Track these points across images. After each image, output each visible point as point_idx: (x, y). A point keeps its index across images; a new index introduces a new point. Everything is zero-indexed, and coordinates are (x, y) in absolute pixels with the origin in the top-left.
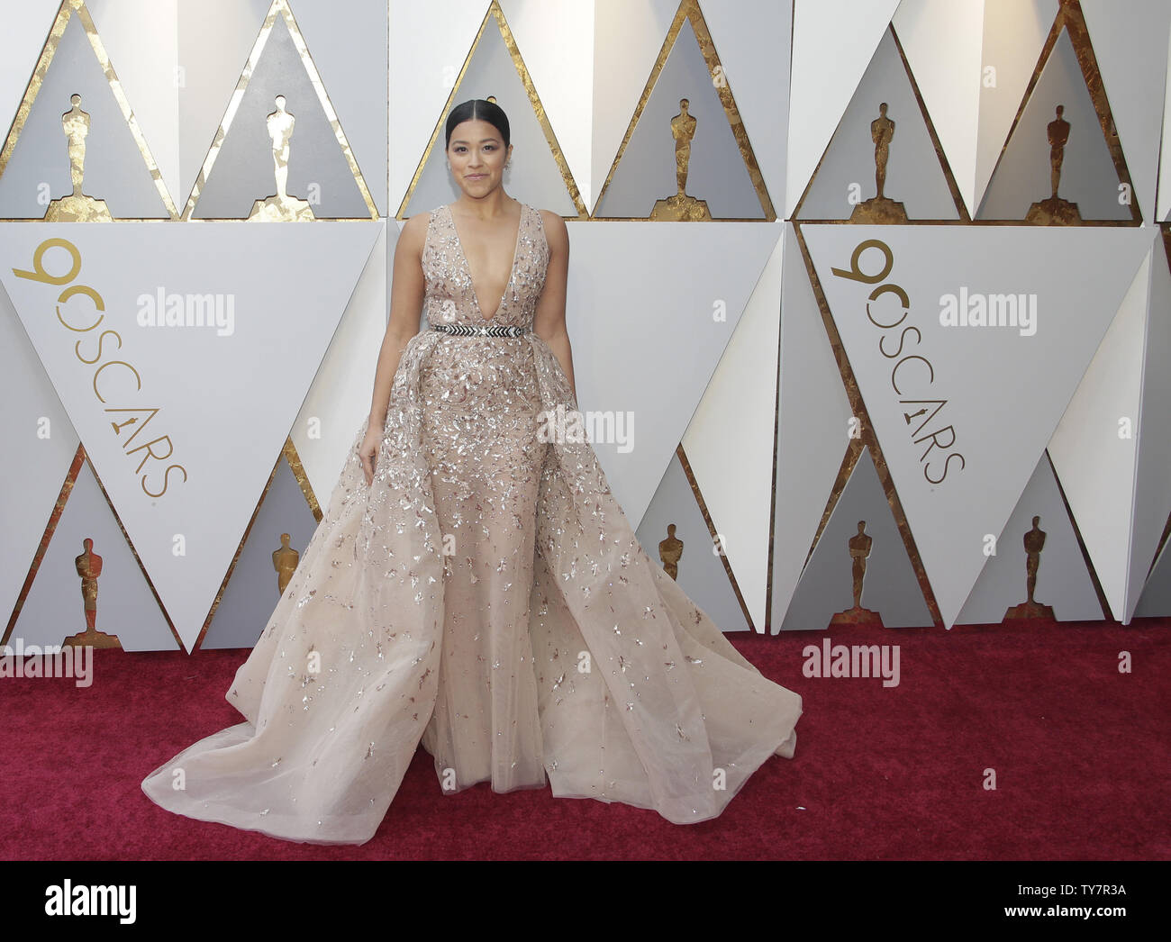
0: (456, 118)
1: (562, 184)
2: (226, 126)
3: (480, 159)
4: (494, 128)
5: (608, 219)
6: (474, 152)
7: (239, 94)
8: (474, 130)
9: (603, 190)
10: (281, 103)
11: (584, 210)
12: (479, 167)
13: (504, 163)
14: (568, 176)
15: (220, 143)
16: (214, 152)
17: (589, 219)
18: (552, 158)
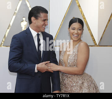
0: (71, 22)
1: (91, 38)
2: (11, 24)
3: (77, 31)
4: (81, 25)
5: (102, 46)
6: (76, 30)
7: (14, 17)
8: (76, 25)
9: (101, 39)
10: (24, 19)
11: (96, 44)
12: (77, 33)
13: (82, 33)
14: (92, 36)
15: (10, 28)
16: (8, 30)
17: (97, 46)
18: (88, 31)
